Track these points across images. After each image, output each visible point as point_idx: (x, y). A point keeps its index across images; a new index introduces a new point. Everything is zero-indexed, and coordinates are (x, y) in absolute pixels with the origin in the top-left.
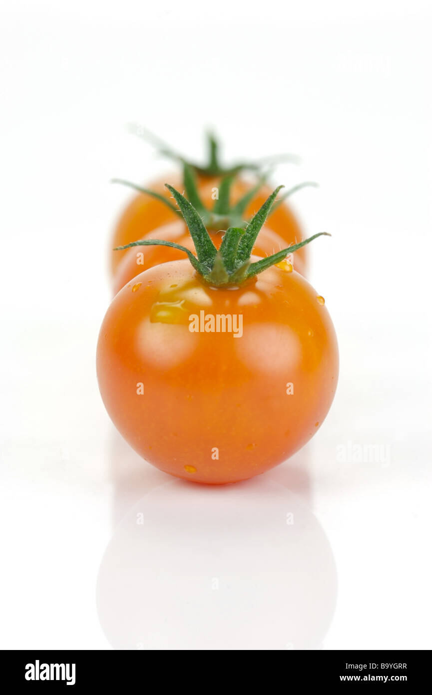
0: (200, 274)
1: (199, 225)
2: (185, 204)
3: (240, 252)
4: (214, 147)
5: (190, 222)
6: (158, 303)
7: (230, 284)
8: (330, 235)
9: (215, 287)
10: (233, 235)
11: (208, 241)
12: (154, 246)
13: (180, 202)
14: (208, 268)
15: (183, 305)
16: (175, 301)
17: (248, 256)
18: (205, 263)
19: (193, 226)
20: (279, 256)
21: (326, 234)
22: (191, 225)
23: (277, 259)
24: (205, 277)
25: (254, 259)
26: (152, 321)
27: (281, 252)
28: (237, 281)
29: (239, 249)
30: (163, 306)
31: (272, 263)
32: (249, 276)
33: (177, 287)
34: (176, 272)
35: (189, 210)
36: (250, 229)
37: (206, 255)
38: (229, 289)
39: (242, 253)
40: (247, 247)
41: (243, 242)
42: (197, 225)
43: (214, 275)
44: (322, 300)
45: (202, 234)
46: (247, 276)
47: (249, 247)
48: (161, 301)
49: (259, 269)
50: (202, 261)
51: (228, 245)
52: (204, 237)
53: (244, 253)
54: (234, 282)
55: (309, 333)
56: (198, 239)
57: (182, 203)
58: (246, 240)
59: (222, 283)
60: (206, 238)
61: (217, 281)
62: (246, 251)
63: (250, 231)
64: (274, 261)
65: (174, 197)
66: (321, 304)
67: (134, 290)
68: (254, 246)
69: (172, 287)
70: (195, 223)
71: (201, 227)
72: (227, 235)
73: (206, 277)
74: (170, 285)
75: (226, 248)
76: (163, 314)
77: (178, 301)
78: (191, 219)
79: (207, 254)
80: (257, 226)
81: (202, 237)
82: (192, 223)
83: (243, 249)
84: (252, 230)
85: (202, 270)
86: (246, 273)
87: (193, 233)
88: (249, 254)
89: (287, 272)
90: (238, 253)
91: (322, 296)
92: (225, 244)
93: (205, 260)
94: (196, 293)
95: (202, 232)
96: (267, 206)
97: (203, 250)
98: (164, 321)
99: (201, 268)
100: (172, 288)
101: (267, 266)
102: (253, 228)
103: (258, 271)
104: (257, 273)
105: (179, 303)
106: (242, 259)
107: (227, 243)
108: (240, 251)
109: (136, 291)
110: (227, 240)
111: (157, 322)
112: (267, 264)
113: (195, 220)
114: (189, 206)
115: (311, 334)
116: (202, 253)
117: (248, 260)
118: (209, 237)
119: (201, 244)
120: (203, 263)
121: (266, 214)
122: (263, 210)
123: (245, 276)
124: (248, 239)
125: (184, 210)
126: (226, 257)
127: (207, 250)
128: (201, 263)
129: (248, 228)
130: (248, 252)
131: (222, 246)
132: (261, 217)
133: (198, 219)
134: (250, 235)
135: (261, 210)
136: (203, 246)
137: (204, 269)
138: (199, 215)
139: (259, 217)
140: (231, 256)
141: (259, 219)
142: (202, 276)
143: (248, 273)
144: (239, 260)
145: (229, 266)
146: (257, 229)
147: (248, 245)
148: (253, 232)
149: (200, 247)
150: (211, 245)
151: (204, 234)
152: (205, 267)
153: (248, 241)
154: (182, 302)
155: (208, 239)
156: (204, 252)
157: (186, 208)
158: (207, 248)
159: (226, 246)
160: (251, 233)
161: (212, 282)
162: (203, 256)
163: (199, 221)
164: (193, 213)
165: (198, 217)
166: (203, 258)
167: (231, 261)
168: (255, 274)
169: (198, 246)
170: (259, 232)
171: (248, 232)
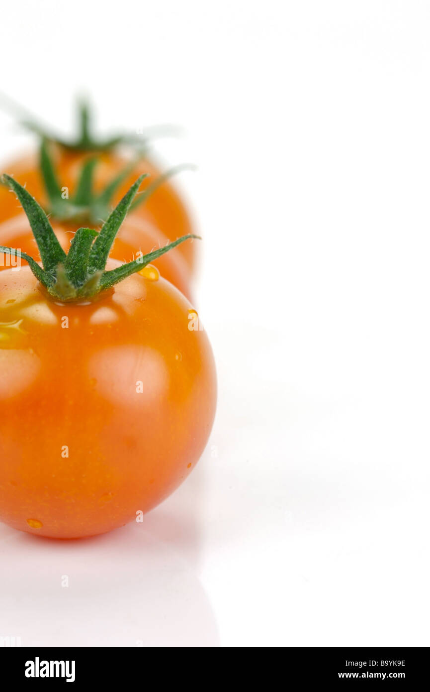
0: (44, 285)
1: (44, 225)
2: (27, 198)
3: (94, 258)
4: (85, 117)
5: (33, 221)
7: (80, 299)
8: (199, 238)
9: (60, 302)
10: (83, 238)
11: (55, 244)
13: (22, 196)
14: (54, 278)
15: (21, 326)
16: (11, 321)
17: (104, 262)
18: (51, 271)
19: (37, 226)
21: (194, 237)
22: (34, 225)
23: (137, 267)
24: (49, 290)
25: (112, 264)
28: (87, 295)
29: (93, 254)
31: (131, 272)
32: (103, 288)
33: (15, 302)
34: (15, 283)
35: (32, 206)
36: (107, 229)
37: (53, 261)
38: (78, 304)
39: (97, 259)
40: (103, 250)
41: (97, 244)
42: (42, 225)
43: (58, 289)
45: (48, 235)
46: (100, 288)
47: (105, 251)
49: (115, 279)
50: (47, 269)
51: (78, 251)
52: (50, 239)
53: (98, 258)
54: (84, 296)
55: (177, 357)
56: (42, 241)
57: (24, 197)
58: (102, 243)
59: (68, 298)
60: (52, 239)
61: (63, 296)
62: (102, 257)
64: (133, 270)
65: (14, 190)
68: (110, 250)
69: (8, 302)
70: (39, 222)
71: (47, 228)
72: (76, 237)
73: (50, 290)
74: (7, 300)
75: (76, 253)
77: (16, 321)
78: (34, 217)
79: (55, 259)
80: (115, 225)
81: (48, 239)
82: (35, 222)
83: (97, 254)
84: (109, 230)
85: (45, 281)
86: (98, 285)
87: (37, 235)
88: (105, 260)
89: (152, 281)
90: (91, 258)
92: (74, 248)
93: (51, 267)
94: (37, 311)
95: (48, 233)
96: (127, 200)
97: (48, 255)
99: (46, 278)
100: (9, 304)
101: (125, 276)
102: (111, 227)
103: (115, 281)
104: (113, 284)
106: (96, 266)
107: (76, 248)
108: (93, 256)
110: (77, 244)
112: (123, 273)
113: (39, 218)
114: (31, 202)
115: (179, 358)
116: (48, 258)
117: (104, 267)
118: (56, 239)
119: (47, 247)
120: (48, 272)
121: (126, 210)
122: (123, 204)
123: (97, 288)
124: (104, 240)
125: (26, 206)
126: (75, 264)
127: (54, 255)
128: (46, 272)
129: (104, 227)
130: (104, 257)
131: (71, 252)
132: (120, 213)
133: (43, 217)
134: (106, 236)
135: (120, 205)
136: (49, 251)
137: (49, 279)
138: (44, 212)
139: (117, 214)
140: (81, 263)
141: (117, 216)
142: (46, 288)
143: (102, 285)
144: (93, 268)
145: (79, 276)
146: (115, 229)
147: (104, 248)
148: (110, 233)
149: (45, 252)
150: (59, 249)
151: (50, 235)
152: (49, 277)
153: (104, 243)
154: (21, 321)
155: (55, 242)
156: (50, 257)
157: (27, 204)
158: (54, 253)
159: (75, 251)
160: (107, 234)
161: (56, 296)
162: (48, 263)
163: (44, 220)
164: (37, 210)
165: (42, 215)
166: (50, 265)
167: (82, 269)
168: (110, 285)
169: (42, 250)
170: (117, 232)
171: (104, 233)
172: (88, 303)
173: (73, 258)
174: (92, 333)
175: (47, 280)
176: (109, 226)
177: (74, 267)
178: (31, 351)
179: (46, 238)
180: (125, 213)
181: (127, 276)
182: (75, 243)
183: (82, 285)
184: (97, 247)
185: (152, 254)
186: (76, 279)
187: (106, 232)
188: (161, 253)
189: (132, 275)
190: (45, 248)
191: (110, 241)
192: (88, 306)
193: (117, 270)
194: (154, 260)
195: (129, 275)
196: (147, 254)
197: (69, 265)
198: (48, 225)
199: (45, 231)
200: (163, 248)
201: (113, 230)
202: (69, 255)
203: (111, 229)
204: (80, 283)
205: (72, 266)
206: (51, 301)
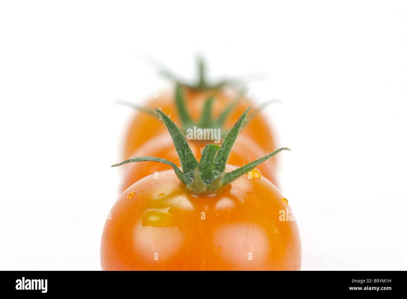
0: (183, 184)
1: (183, 142)
2: (171, 125)
3: (217, 164)
4: (201, 67)
5: (175, 140)
6: (149, 210)
7: (208, 192)
8: (290, 150)
9: (195, 194)
10: (210, 151)
12: (145, 162)
13: (167, 123)
14: (191, 178)
15: (169, 211)
16: (163, 208)
17: (224, 167)
18: (188, 174)
19: (178, 143)
20: (248, 168)
21: (286, 149)
22: (176, 142)
23: (247, 170)
24: (187, 187)
25: (230, 168)
26: (144, 225)
27: (250, 164)
28: (214, 189)
29: (216, 161)
30: (152, 212)
31: (242, 174)
32: (224, 184)
33: (164, 195)
34: (164, 182)
35: (175, 129)
36: (225, 144)
37: (189, 167)
38: (208, 196)
39: (219, 165)
40: (223, 159)
41: (219, 154)
42: (181, 142)
43: (194, 186)
44: (286, 201)
45: (186, 149)
46: (222, 184)
47: (224, 159)
48: (150, 208)
49: (232, 178)
50: (185, 172)
51: (206, 159)
52: (187, 152)
53: (220, 164)
54: (211, 190)
55: (275, 231)
56: (182, 153)
57: (169, 124)
58: (222, 154)
59: (201, 192)
60: (189, 152)
62: (222, 163)
63: (224, 145)
64: (244, 172)
65: (162, 119)
66: (286, 205)
67: (130, 197)
68: (228, 158)
69: (160, 195)
70: (180, 140)
71: (185, 144)
72: (205, 150)
73: (189, 186)
74: (159, 193)
75: (205, 161)
76: (153, 218)
77: (165, 208)
78: (176, 136)
79: (190, 165)
80: (231, 142)
81: (186, 152)
82: (177, 140)
83: (219, 161)
84: (227, 145)
85: (185, 180)
86: (221, 183)
87: (178, 149)
88: (225, 165)
89: (256, 179)
90: (215, 164)
92: (204, 158)
93: (188, 171)
94: (180, 201)
95: (186, 147)
96: (238, 124)
97: (186, 162)
98: (154, 224)
100: (160, 196)
101: (239, 176)
102: (228, 143)
103: (232, 180)
104: (231, 182)
105: (166, 209)
106: (218, 170)
107: (205, 158)
108: (217, 163)
109: (131, 199)
110: (206, 155)
111: (147, 225)
112: (238, 174)
113: (179, 138)
114: (174, 126)
115: (277, 232)
116: (186, 165)
117: (224, 170)
118: (191, 151)
119: (185, 157)
120: (186, 174)
121: (238, 131)
122: (235, 128)
123: (220, 185)
124: (224, 152)
125: (171, 130)
126: (205, 169)
127: (190, 163)
128: (185, 174)
129: (223, 143)
130: (224, 164)
131: (202, 160)
132: (234, 134)
133: (182, 137)
134: (225, 149)
135: (233, 128)
136: (186, 159)
137: (187, 179)
138: (183, 133)
139: (232, 134)
140: (209, 168)
141: (232, 135)
142: (185, 185)
143: (223, 182)
144: (216, 171)
145: (208, 176)
146: (230, 144)
147: (223, 157)
148: (227, 147)
149: (184, 160)
150: (193, 158)
151: (187, 149)
152: (187, 177)
153: (224, 154)
154: (169, 208)
155: (190, 153)
156: (187, 164)
157: (171, 128)
158: (190, 161)
159: (204, 160)
160: (225, 148)
161: (193, 191)
162: (186, 168)
163: (183, 139)
164: (178, 132)
165: (181, 135)
166: (187, 170)
167: (209, 172)
168: (229, 182)
169: (182, 159)
170: (232, 146)
171: (223, 147)
172: (214, 195)
173: (203, 164)
174: (217, 215)
175: (186, 179)
176: (227, 142)
177: (204, 171)
178: (177, 228)
179: (184, 151)
180: (237, 134)
181: (240, 176)
182: (204, 154)
183: (210, 183)
184: (219, 157)
185: (256, 161)
186: (206, 179)
187: (225, 146)
188: (263, 160)
189: (243, 175)
190: (184, 158)
191: (227, 153)
192: (214, 197)
193: (233, 172)
194: (258, 165)
195: (241, 175)
196: (254, 161)
197: (200, 169)
198: (186, 142)
199: (184, 146)
200: (265, 156)
201: (229, 145)
202: (201, 163)
203: (228, 144)
204: (208, 182)
205: (203, 170)
206: (189, 194)
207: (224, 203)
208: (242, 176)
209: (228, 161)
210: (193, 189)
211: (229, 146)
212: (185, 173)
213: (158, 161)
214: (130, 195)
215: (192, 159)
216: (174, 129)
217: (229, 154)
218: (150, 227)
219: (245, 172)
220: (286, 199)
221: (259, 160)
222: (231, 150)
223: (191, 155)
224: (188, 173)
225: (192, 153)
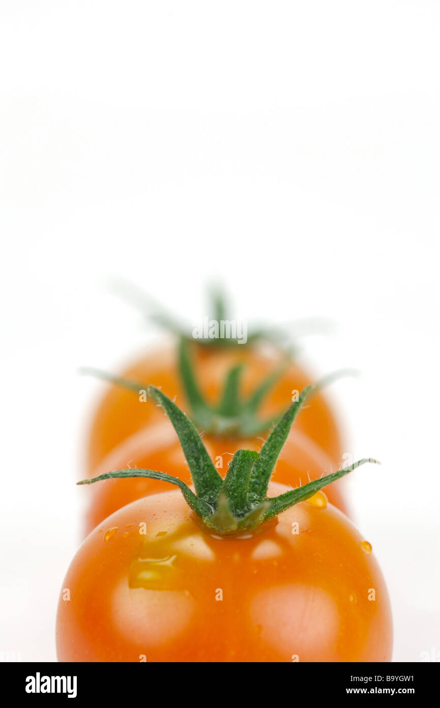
0: (198, 516)
1: (196, 444)
2: (176, 414)
3: (254, 482)
5: (184, 440)
6: (140, 560)
7: (240, 531)
8: (379, 463)
9: (219, 535)
10: (243, 461)
11: (208, 466)
12: (134, 478)
13: (171, 411)
14: (210, 506)
15: (175, 563)
16: (163, 557)
17: (265, 487)
18: (206, 498)
19: (189, 445)
20: (308, 491)
21: (370, 461)
22: (185, 444)
23: (305, 495)
24: (205, 521)
25: (275, 489)
26: (132, 586)
27: (311, 484)
28: (249, 526)
29: (252, 477)
30: (147, 563)
31: (297, 500)
32: (266, 518)
33: (166, 534)
34: (165, 512)
35: (183, 422)
36: (267, 449)
37: (207, 486)
38: (238, 538)
40: (263, 474)
41: (257, 467)
42: (194, 444)
43: (217, 521)
44: (368, 547)
45: (201, 456)
46: (263, 518)
47: (266, 474)
48: (143, 557)
49: (280, 508)
50: (201, 495)
51: (237, 475)
52: (203, 460)
53: (258, 482)
54: (245, 529)
55: (351, 599)
56: (195, 463)
57: (174, 413)
58: (262, 465)
59: (228, 531)
60: (206, 461)
61: (222, 528)
62: (262, 480)
63: (266, 451)
64: (301, 497)
65: (163, 404)
66: (368, 553)
67: (107, 538)
68: (272, 473)
69: (158, 535)
70: (191, 441)
71: (200, 447)
72: (235, 460)
73: (207, 521)
74: (157, 533)
75: (235, 478)
76: (147, 575)
77: (168, 557)
78: (185, 435)
79: (209, 484)
80: (277, 445)
81: (201, 461)
82: (187, 441)
83: (257, 477)
84: (270, 450)
85: (201, 510)
86: (261, 517)
87: (188, 455)
88: (266, 485)
89: (319, 508)
90: (251, 483)
91: (370, 542)
92: (233, 472)
93: (205, 493)
94: (192, 545)
95: (201, 454)
96: (290, 415)
97: (202, 479)
98: (149, 585)
99: (200, 506)
100: (159, 537)
101: (291, 504)
102: (272, 447)
103: (279, 510)
104: (277, 514)
105: (169, 559)
106: (256, 492)
107: (235, 472)
108: (253, 480)
109: (109, 540)
110: (236, 467)
111: (137, 587)
112: (289, 502)
113: (190, 437)
114: (182, 418)
115: (354, 600)
116: (201, 483)
117: (265, 493)
118: (210, 460)
119: (200, 470)
120: (202, 499)
121: (290, 427)
122: (285, 421)
123: (260, 519)
124: (265, 462)
125: (176, 423)
126: (234, 491)
127: (209, 480)
128: (199, 499)
129: (264, 447)
130: (265, 482)
131: (229, 476)
132: (283, 431)
133: (195, 436)
134: (267, 457)
135: (282, 422)
136: (202, 474)
137: (204, 508)
138: (196, 430)
139: (279, 432)
140: (241, 490)
141: (279, 434)
142: (201, 518)
143: (265, 514)
144: (253, 494)
145: (240, 505)
146: (277, 449)
147: (264, 471)
148: (271, 453)
149: (198, 475)
150: (213, 471)
151: (203, 456)
152: (204, 505)
153: (265, 466)
154: (173, 558)
155: (209, 464)
156: (204, 481)
157: (178, 420)
158: (208, 476)
159: (234, 476)
160: (268, 454)
161: (214, 529)
162: (202, 488)
163: (196, 439)
164: (189, 427)
165: (194, 433)
166: (204, 491)
167: (241, 496)
168: (274, 514)
169: (195, 473)
170: (279, 453)
171: (264, 453)
172: (250, 536)
173: (231, 483)
174: (255, 572)
175: (202, 508)
176: (270, 446)
177: (233, 494)
178: (187, 593)
179: (199, 459)
180: (288, 431)
181: (293, 505)
182: (233, 466)
183: (243, 515)
184: (257, 470)
185: (322, 479)
186: (236, 508)
187: (267, 453)
188: (333, 479)
189: (299, 503)
190: (198, 471)
191: (272, 463)
192: (249, 539)
193: (281, 497)
194: (325, 487)
195: (295, 503)
196: (316, 479)
197: (227, 490)
198: (202, 445)
199: (198, 452)
200: (335, 472)
201: (275, 450)
202: (227, 481)
203: (273, 449)
204: (240, 513)
205: (231, 493)
206: (207, 533)
207: (266, 550)
208: (296, 505)
209: (272, 476)
210: (215, 527)
211: (275, 452)
212: (199, 497)
213: (156, 478)
214: (108, 533)
215: (211, 472)
216: (181, 421)
217: (273, 466)
218: (141, 590)
219: (302, 499)
220: (368, 543)
221: (326, 479)
222: (278, 459)
223: (210, 467)
224: (205, 496)
225: (211, 462)
